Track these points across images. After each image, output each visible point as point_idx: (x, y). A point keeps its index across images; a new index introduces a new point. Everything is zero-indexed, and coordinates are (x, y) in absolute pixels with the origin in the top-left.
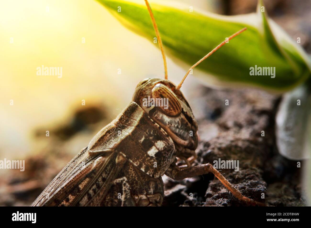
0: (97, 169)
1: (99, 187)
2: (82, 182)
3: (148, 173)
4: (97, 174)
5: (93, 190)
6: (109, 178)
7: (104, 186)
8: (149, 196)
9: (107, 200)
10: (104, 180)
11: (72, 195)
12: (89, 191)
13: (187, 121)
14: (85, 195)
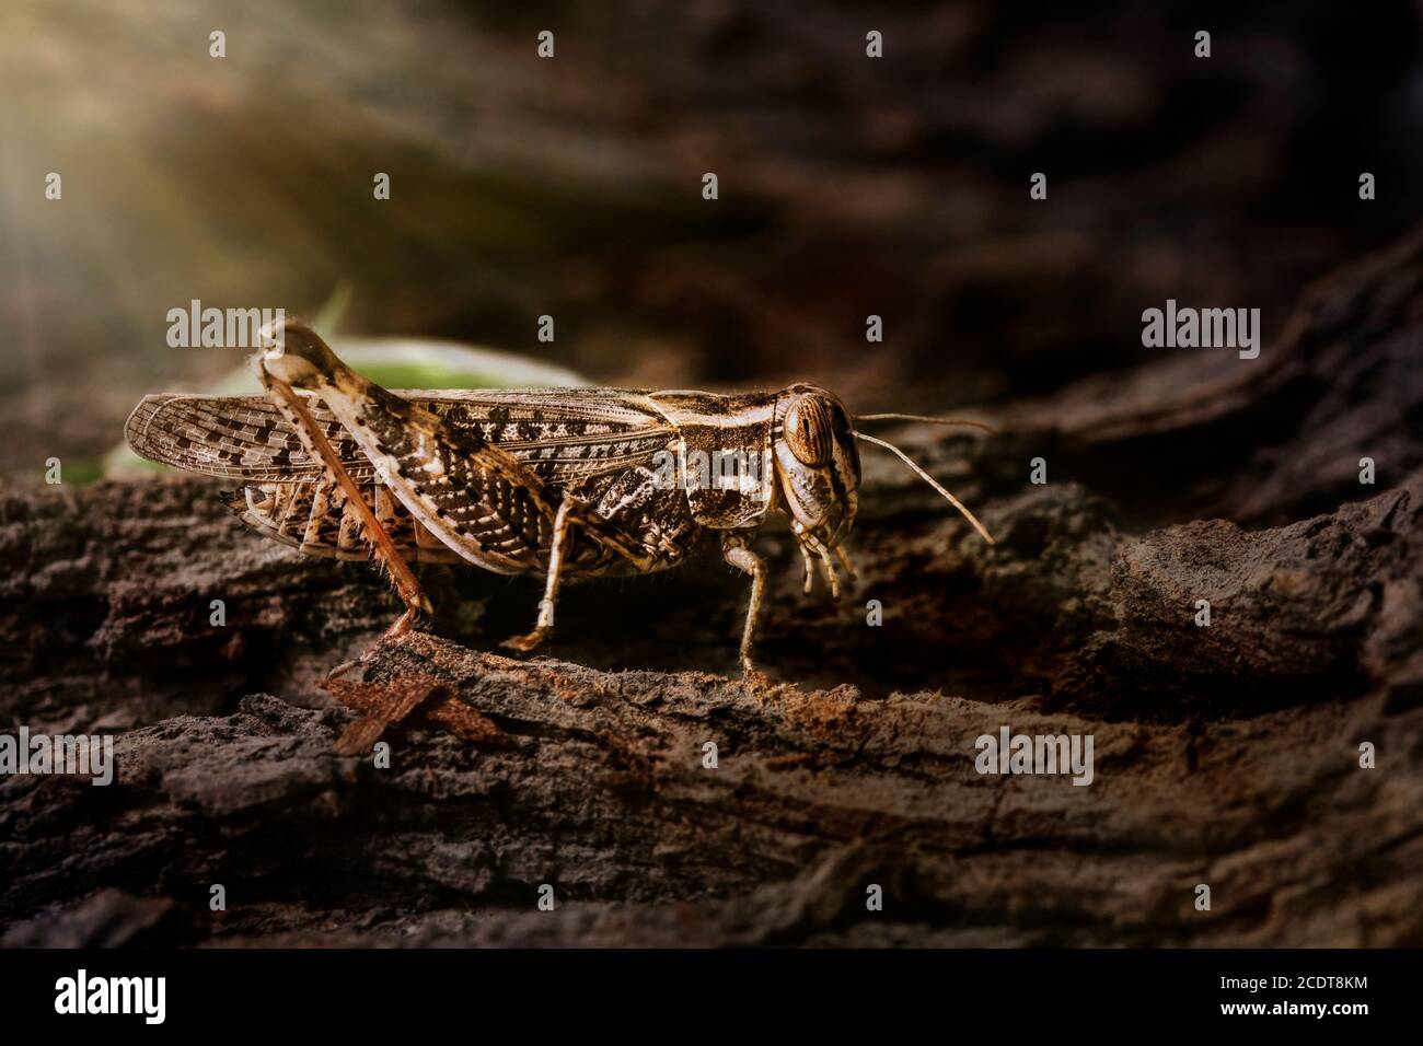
0: (633, 428)
1: (611, 453)
2: (597, 424)
3: (691, 503)
4: (627, 434)
5: (600, 449)
6: (637, 456)
7: (619, 460)
8: (663, 535)
9: (603, 482)
10: (628, 451)
11: (566, 428)
12: (593, 444)
13: (829, 485)
14: (583, 445)
